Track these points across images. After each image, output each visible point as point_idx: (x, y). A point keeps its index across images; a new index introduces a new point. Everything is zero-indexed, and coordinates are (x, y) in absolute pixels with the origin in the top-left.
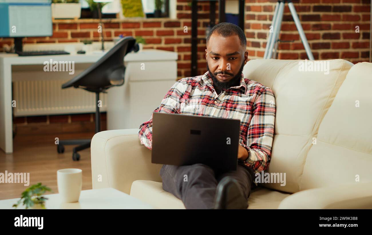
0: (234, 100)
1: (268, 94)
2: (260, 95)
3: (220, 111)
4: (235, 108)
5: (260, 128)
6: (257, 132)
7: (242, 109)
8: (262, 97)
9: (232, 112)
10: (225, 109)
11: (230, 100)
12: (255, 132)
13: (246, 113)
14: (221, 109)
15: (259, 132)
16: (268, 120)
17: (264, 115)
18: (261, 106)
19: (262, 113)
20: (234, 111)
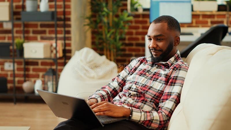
0: (160, 73)
1: (182, 70)
2: (175, 71)
3: (147, 80)
4: (157, 79)
5: (168, 95)
6: (166, 98)
7: (161, 80)
8: (177, 72)
9: (154, 82)
10: (150, 79)
11: (157, 73)
12: (164, 98)
13: (163, 84)
14: (148, 79)
15: (167, 98)
16: (176, 89)
17: (174, 85)
18: (173, 79)
19: (173, 84)
20: (156, 81)
